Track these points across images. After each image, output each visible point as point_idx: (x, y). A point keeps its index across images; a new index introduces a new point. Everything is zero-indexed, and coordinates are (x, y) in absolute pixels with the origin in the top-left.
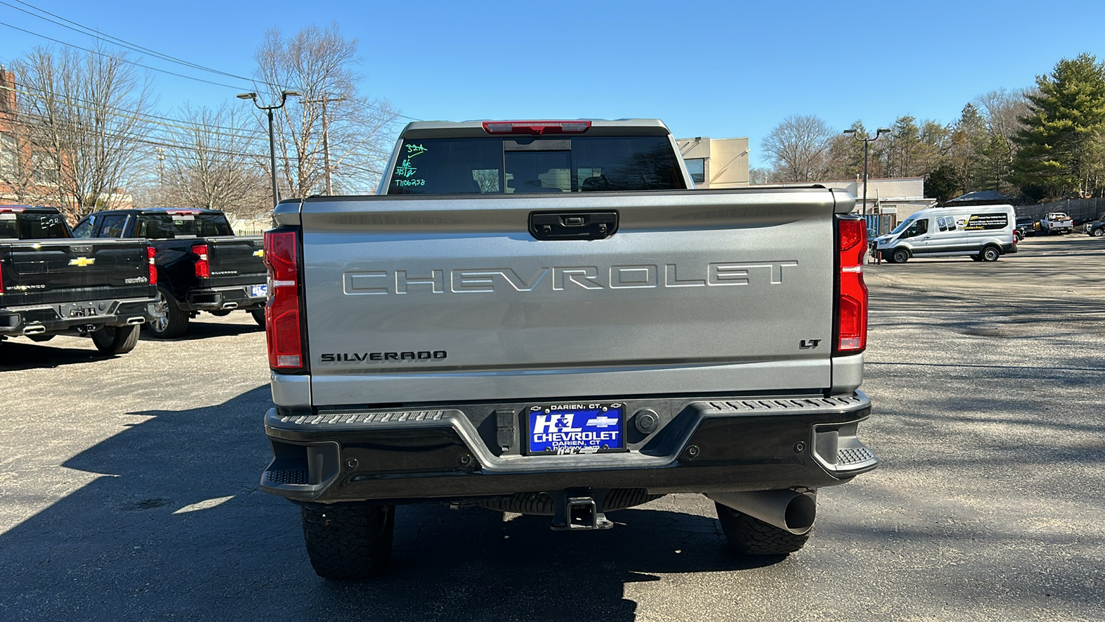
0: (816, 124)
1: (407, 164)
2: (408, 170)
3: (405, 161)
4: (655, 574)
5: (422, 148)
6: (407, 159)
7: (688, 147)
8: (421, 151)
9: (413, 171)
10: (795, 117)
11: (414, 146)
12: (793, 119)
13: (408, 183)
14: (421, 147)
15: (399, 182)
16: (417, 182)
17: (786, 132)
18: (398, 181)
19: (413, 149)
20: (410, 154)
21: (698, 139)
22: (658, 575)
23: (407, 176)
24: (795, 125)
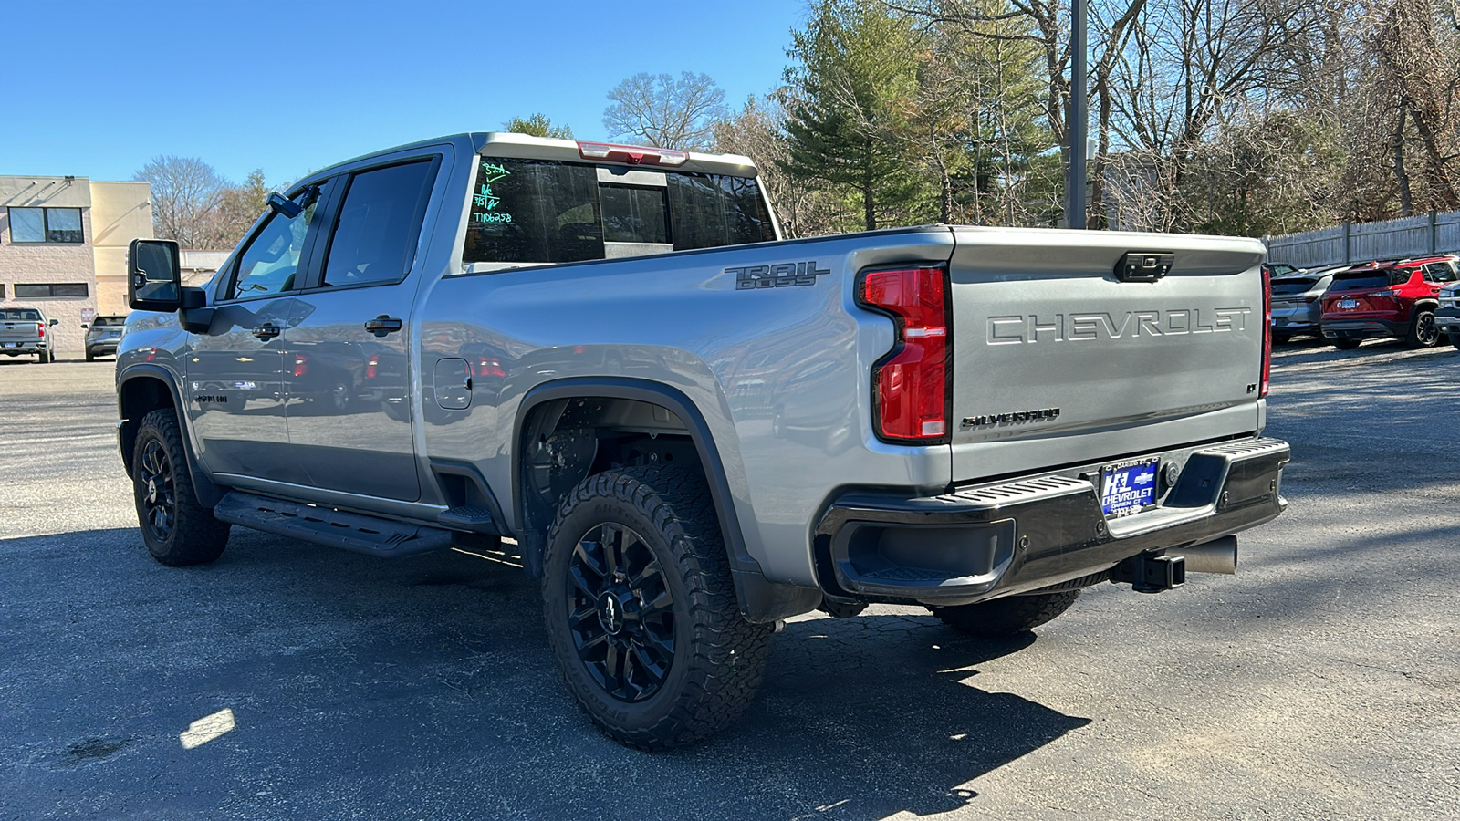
0: (201, 172)
1: (487, 191)
2: (489, 200)
3: (484, 186)
4: (969, 668)
5: (504, 171)
6: (486, 184)
7: (52, 189)
8: (502, 174)
9: (496, 201)
10: (169, 159)
11: (493, 166)
12: (167, 162)
13: (490, 218)
14: (502, 169)
15: (480, 216)
16: (501, 218)
17: (156, 178)
18: (478, 214)
19: (492, 170)
20: (491, 178)
21: (69, 179)
22: (974, 667)
23: (489, 208)
24: (170, 170)
